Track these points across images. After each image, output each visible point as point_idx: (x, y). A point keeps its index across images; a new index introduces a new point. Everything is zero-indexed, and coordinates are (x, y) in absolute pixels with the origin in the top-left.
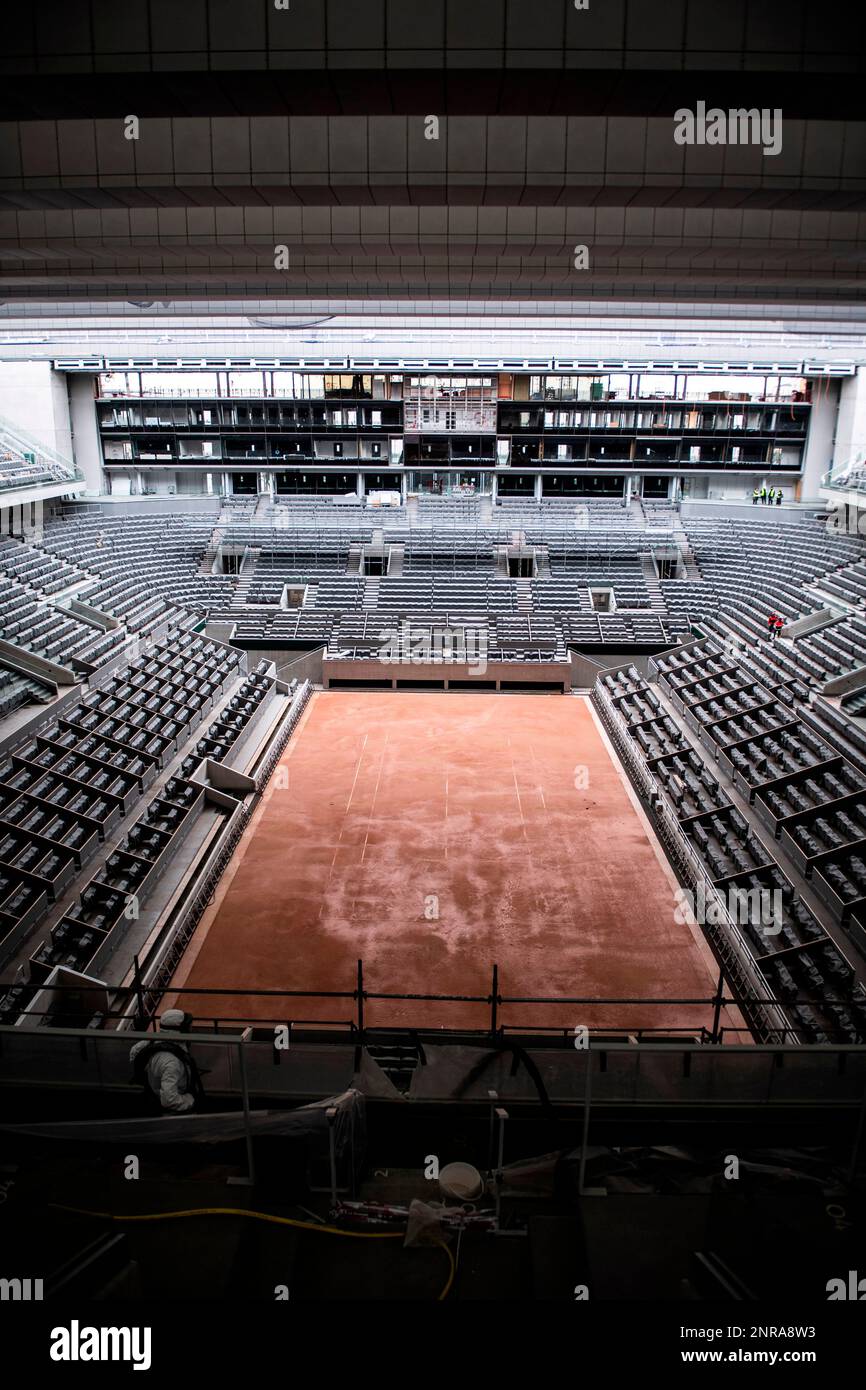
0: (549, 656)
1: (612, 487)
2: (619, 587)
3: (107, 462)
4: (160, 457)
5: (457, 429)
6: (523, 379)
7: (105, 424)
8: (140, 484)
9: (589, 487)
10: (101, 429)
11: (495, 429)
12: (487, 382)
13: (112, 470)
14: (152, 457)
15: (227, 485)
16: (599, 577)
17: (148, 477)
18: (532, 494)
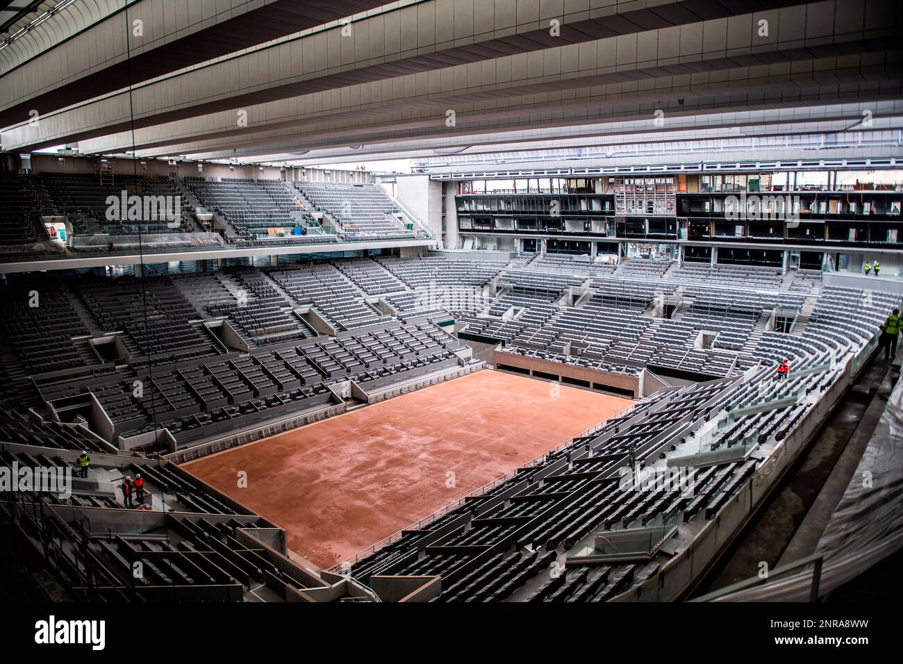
0: (632, 372)
1: (774, 259)
2: (724, 332)
3: (460, 230)
4: (485, 228)
5: (655, 213)
6: (694, 178)
7: (461, 209)
8: (477, 243)
9: (756, 258)
10: (458, 212)
11: (675, 213)
12: (670, 181)
13: (463, 235)
14: (480, 228)
15: (519, 246)
16: (717, 324)
17: (483, 240)
18: (709, 261)
